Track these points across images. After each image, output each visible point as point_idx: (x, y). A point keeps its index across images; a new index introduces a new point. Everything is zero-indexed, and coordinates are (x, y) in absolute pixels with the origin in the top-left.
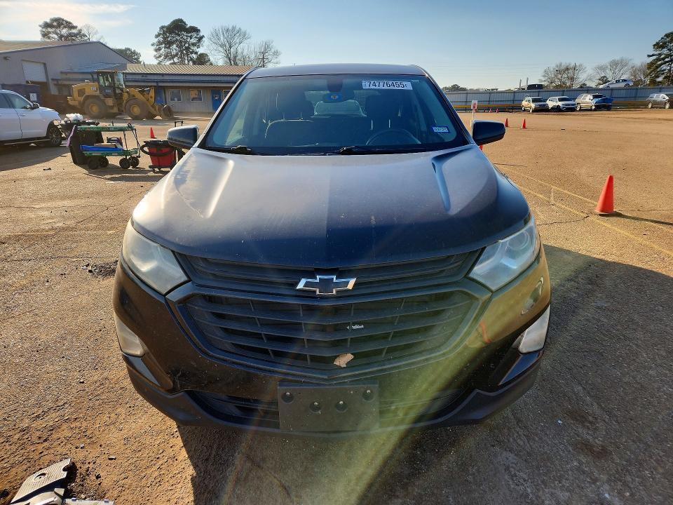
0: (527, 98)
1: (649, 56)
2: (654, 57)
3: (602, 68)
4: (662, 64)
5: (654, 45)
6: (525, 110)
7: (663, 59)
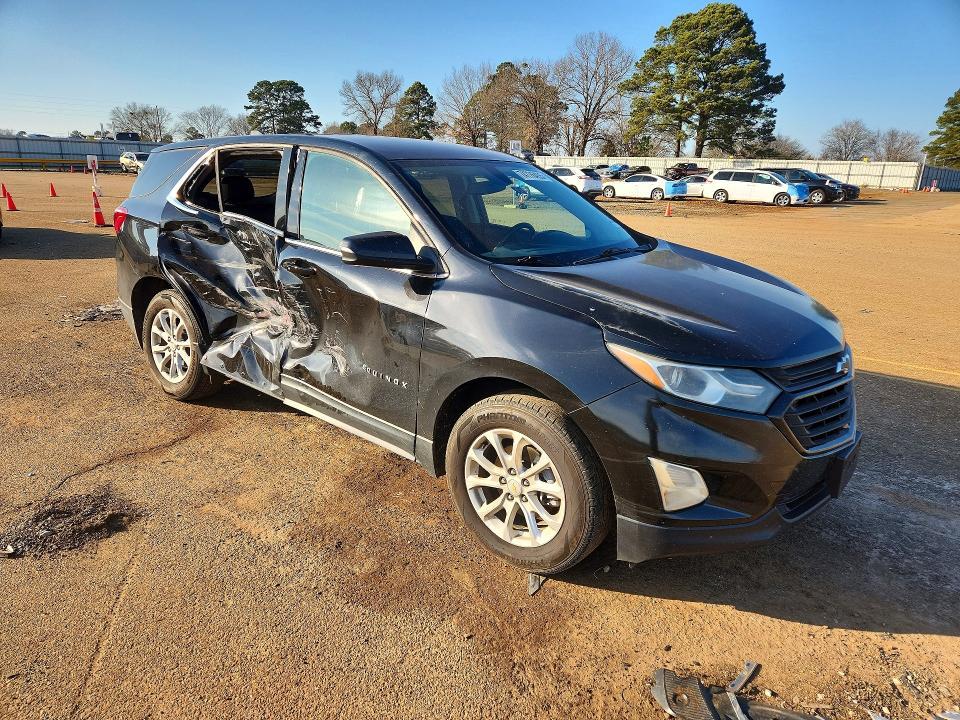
0: (126, 154)
1: (247, 108)
2: (253, 110)
3: (189, 116)
4: (263, 120)
5: (249, 95)
6: (127, 171)
7: (264, 113)
